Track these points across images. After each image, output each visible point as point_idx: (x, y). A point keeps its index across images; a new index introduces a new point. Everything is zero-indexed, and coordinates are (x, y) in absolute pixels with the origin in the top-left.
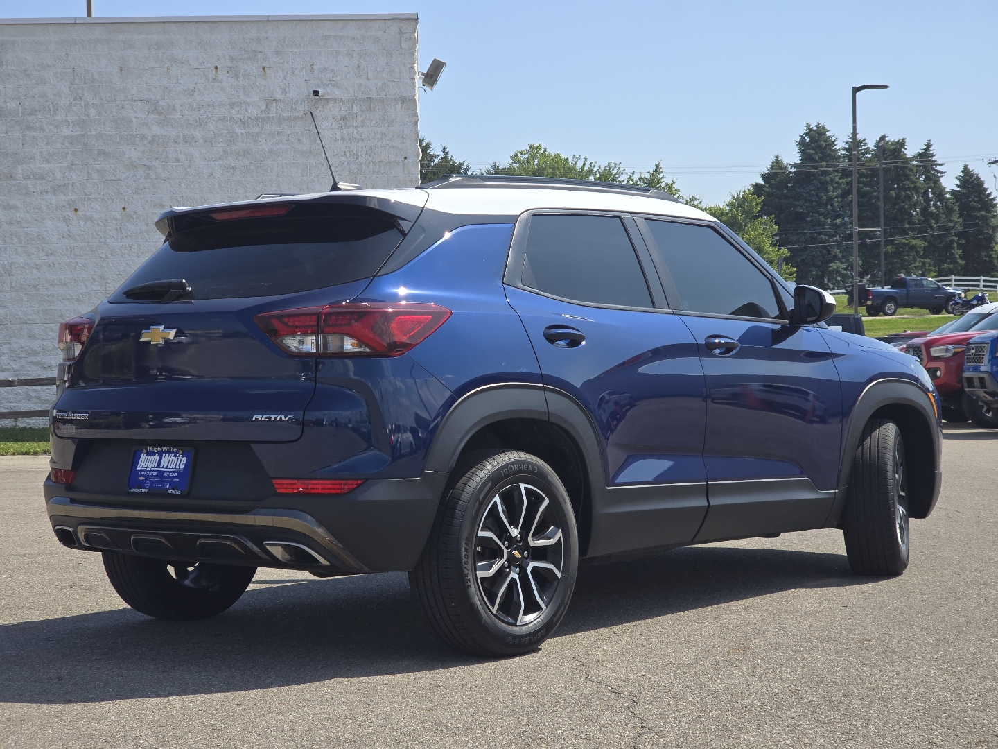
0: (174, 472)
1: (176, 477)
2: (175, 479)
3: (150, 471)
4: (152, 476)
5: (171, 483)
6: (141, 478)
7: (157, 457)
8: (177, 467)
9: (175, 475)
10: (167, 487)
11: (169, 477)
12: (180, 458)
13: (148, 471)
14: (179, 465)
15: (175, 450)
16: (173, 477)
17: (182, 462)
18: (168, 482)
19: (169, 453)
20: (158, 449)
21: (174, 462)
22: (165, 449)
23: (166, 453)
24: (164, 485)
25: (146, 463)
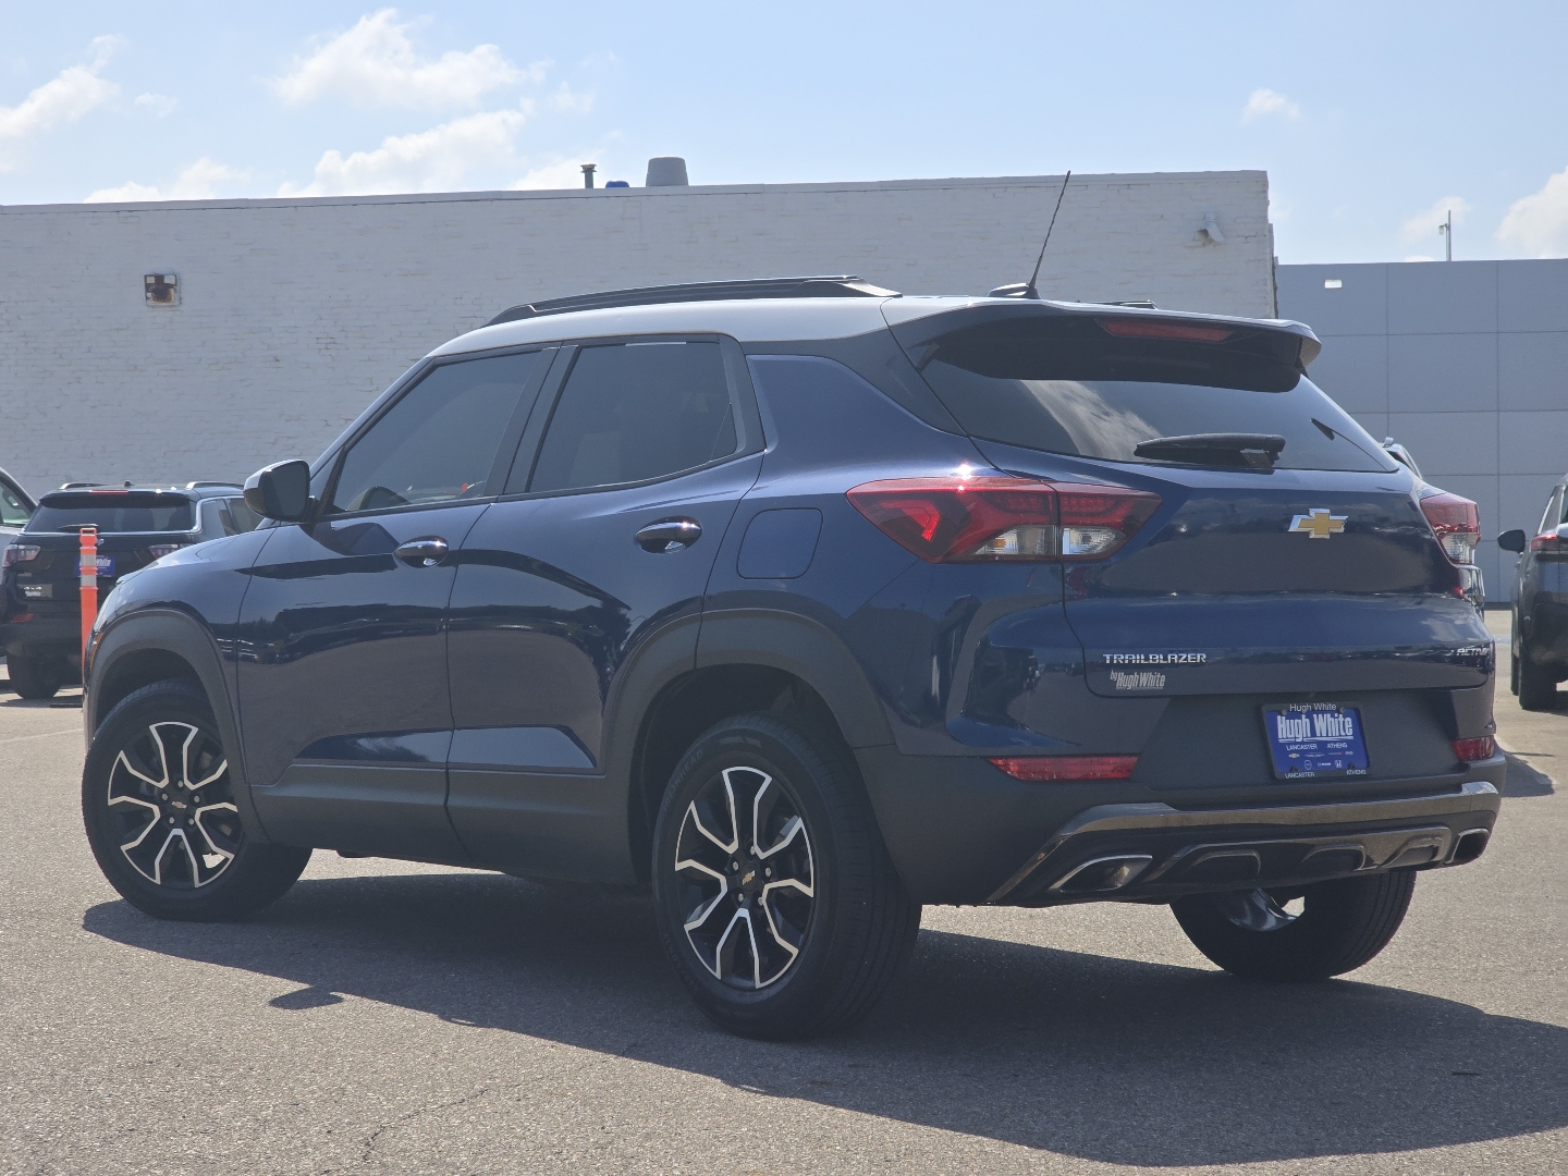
0: (1342, 741)
1: (1348, 749)
2: (1347, 753)
3: (1302, 743)
4: (1309, 751)
5: (1343, 758)
6: (1294, 756)
7: (1305, 720)
8: (1343, 733)
9: (1344, 745)
10: (1339, 765)
11: (1336, 750)
12: (1341, 719)
13: (1299, 743)
14: (1345, 731)
15: (1334, 707)
16: (1343, 750)
17: (1347, 726)
18: (1338, 758)
19: (1323, 712)
20: (1307, 707)
21: (1334, 727)
22: (1317, 706)
23: (1318, 712)
24: (1333, 765)
25: (1290, 729)
